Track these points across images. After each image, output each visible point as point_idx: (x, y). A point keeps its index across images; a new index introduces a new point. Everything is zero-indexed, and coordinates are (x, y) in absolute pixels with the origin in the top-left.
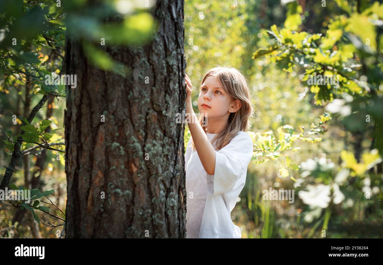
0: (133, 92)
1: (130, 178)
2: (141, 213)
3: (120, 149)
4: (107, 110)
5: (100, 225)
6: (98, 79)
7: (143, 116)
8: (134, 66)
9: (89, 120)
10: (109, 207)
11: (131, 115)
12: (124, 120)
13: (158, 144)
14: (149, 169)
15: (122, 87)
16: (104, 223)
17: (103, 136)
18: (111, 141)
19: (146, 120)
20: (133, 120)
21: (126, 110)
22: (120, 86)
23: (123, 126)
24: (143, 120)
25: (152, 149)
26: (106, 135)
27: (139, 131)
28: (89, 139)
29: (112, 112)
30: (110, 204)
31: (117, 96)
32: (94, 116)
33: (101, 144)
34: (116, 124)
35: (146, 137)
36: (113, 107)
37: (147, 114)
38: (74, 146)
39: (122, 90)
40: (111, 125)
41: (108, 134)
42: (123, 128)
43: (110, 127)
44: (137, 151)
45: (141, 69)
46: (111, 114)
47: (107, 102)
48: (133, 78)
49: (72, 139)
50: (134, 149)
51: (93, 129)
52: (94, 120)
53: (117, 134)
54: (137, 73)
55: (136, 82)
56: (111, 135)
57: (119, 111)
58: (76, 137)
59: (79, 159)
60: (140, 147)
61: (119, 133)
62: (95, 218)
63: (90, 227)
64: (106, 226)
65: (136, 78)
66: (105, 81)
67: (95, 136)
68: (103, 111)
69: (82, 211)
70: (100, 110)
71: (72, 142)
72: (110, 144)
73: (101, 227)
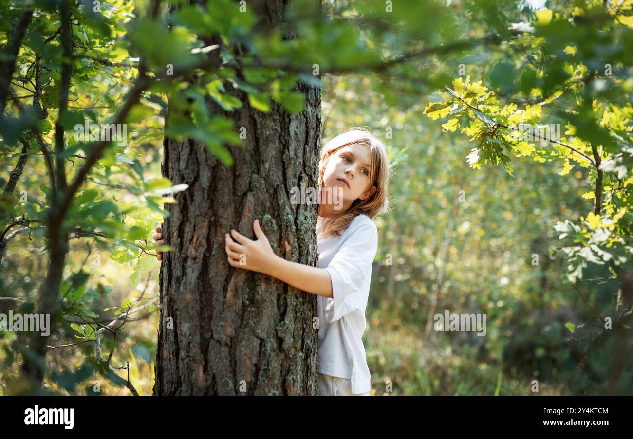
0: (289, 151)
2: (295, 303)
3: (272, 223)
4: (258, 174)
5: (242, 322)
7: (296, 181)
8: (291, 118)
9: (231, 186)
10: (258, 297)
11: (285, 179)
12: (278, 186)
14: (301, 247)
15: (277, 144)
16: (249, 318)
17: (252, 208)
18: (262, 213)
19: (299, 185)
20: (288, 186)
21: (280, 174)
22: (274, 143)
23: (276, 192)
25: (304, 221)
26: (255, 205)
28: (230, 211)
29: (264, 176)
30: (260, 293)
31: (270, 156)
32: (239, 180)
33: (248, 216)
34: (267, 191)
35: (298, 208)
36: (266, 169)
37: (300, 178)
38: (203, 220)
39: (277, 148)
40: (262, 193)
41: (258, 204)
42: (275, 196)
43: (261, 194)
44: (291, 225)
45: (297, 122)
46: (263, 179)
47: (257, 163)
48: (289, 134)
49: (197, 213)
50: (289, 222)
51: (236, 197)
52: (239, 187)
53: (268, 204)
54: (293, 127)
55: (292, 138)
56: (262, 206)
57: (273, 174)
58: (207, 209)
59: (211, 237)
60: (293, 220)
61: (270, 203)
62: (237, 314)
63: (230, 326)
64: (252, 322)
65: (292, 133)
66: (256, 136)
67: (239, 206)
68: (252, 175)
69: (216, 306)
70: (248, 172)
71: (198, 216)
72: (261, 216)
73: (244, 325)
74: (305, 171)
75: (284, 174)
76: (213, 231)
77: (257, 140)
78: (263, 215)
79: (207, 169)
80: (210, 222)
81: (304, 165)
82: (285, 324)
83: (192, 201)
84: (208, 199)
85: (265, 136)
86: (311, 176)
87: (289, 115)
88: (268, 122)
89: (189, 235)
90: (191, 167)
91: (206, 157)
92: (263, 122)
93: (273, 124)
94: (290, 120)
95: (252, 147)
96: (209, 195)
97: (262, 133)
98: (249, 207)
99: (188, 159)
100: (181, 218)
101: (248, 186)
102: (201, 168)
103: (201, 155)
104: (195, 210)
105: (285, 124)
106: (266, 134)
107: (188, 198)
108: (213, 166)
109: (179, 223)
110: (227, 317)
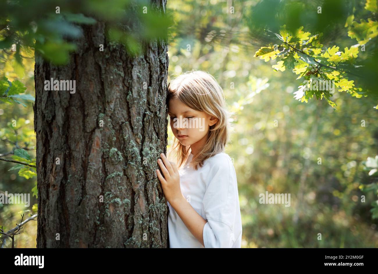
0: (132, 92)
1: (129, 186)
2: (141, 222)
3: (118, 155)
4: (104, 113)
5: (95, 239)
6: (93, 78)
7: (141, 118)
8: (133, 64)
9: (81, 124)
10: (107, 219)
11: (130, 117)
12: (123, 123)
13: (154, 145)
14: (146, 174)
15: (121, 87)
16: (100, 236)
17: (100, 143)
18: (108, 147)
19: (143, 121)
20: (132, 122)
21: (125, 112)
22: (118, 86)
23: (121, 128)
24: (141, 123)
25: (149, 152)
26: (102, 140)
27: (137, 134)
28: (81, 145)
29: (110, 115)
30: (109, 215)
31: (115, 97)
32: (88, 119)
33: (96, 150)
34: (113, 128)
35: (143, 141)
36: (111, 108)
37: (145, 115)
38: (60, 153)
39: (121, 90)
40: (108, 129)
41: (105, 139)
42: (121, 131)
43: (108, 130)
44: (136, 156)
45: (139, 67)
46: (109, 117)
47: (103, 103)
48: (132, 77)
49: (55, 146)
50: (133, 154)
51: (86, 134)
52: (88, 124)
53: (115, 139)
54: (136, 72)
55: (135, 81)
56: (108, 140)
57: (118, 113)
58: (62, 144)
59: (67, 168)
60: (138, 151)
61: (117, 138)
62: (90, 233)
63: (84, 243)
64: (103, 240)
65: (135, 77)
66: (101, 80)
67: (89, 141)
68: (99, 114)
69: (72, 225)
70: (95, 112)
71: (56, 149)
72: (108, 150)
73: (96, 242)
74: (150, 109)
75: (129, 113)
76: (68, 163)
77: (102, 84)
78: (110, 148)
79: (61, 109)
80: (65, 154)
81: (149, 103)
82: (132, 240)
83: (51, 136)
84: (63, 135)
85: (109, 80)
86: (156, 113)
87: (131, 62)
88: (112, 67)
89: (50, 165)
90: (50, 108)
91: (60, 100)
92: (107, 68)
93: (116, 69)
94: (132, 66)
95: (99, 90)
96: (63, 131)
97: (107, 77)
98: (97, 142)
99: (47, 101)
100: (44, 151)
101: (95, 124)
102: (57, 108)
103: (56, 97)
104: (54, 144)
105: (128, 69)
106: (110, 78)
107: (49, 133)
108: (65, 107)
109: (43, 155)
110: (81, 235)
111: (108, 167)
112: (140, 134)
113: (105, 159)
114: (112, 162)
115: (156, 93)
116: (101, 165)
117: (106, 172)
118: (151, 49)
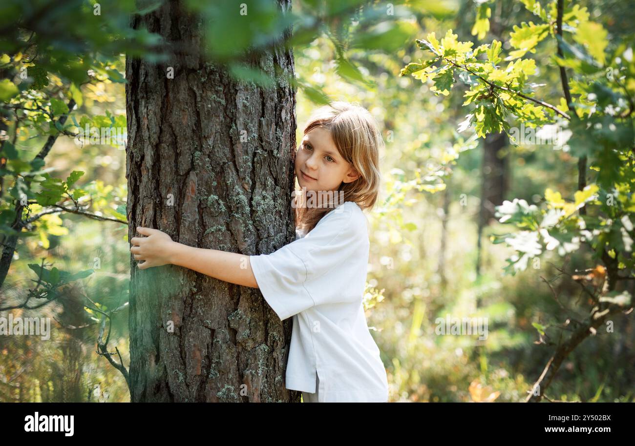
0: (236, 125)
1: (233, 244)
3: (219, 204)
4: (201, 151)
5: (191, 311)
6: (186, 107)
7: (250, 157)
8: (237, 88)
9: (173, 164)
10: (205, 285)
11: (234, 156)
12: (224, 163)
13: (269, 195)
14: (258, 230)
15: (222, 118)
16: (198, 307)
17: (195, 188)
18: (206, 193)
19: (253, 162)
20: (237, 163)
21: (227, 150)
22: (218, 116)
23: (223, 170)
24: (250, 164)
25: (262, 202)
26: (199, 185)
27: (244, 179)
28: (174, 191)
29: (207, 153)
31: (214, 131)
32: (181, 159)
33: (191, 197)
34: (213, 170)
35: (253, 188)
36: (209, 145)
37: (255, 154)
38: (149, 202)
39: (222, 122)
40: (207, 172)
41: (202, 184)
42: (223, 175)
43: (205, 173)
44: (243, 207)
45: (246, 93)
46: (207, 157)
47: (200, 139)
48: (236, 105)
49: (145, 194)
50: (239, 203)
51: (179, 177)
52: (181, 165)
53: (215, 184)
54: (241, 99)
55: (240, 110)
56: (206, 185)
57: (218, 150)
58: (152, 190)
59: (158, 220)
60: (246, 201)
61: (218, 183)
62: (185, 302)
63: (177, 315)
64: (201, 311)
65: (240, 106)
66: (197, 109)
67: (183, 186)
68: (195, 152)
69: (164, 293)
70: (190, 150)
71: (145, 197)
72: (206, 197)
73: (193, 314)
74: (262, 147)
75: (232, 151)
76: (158, 214)
77: (198, 114)
78: (208, 196)
79: (150, 147)
80: (155, 204)
81: (260, 139)
82: (237, 314)
83: (140, 181)
84: (153, 179)
85: (206, 109)
86: (272, 152)
87: (234, 85)
88: (209, 93)
89: (140, 217)
90: (139, 146)
91: (149, 135)
92: (204, 95)
93: (215, 96)
94: (236, 91)
95: (194, 122)
96: (152, 174)
97: (203, 106)
98: (192, 188)
99: (136, 137)
100: (133, 200)
101: (190, 165)
102: (146, 145)
103: (145, 132)
104: (143, 191)
105: (231, 96)
106: (207, 107)
107: (138, 178)
108: (154, 144)
109: (132, 205)
110: (174, 305)
111: (207, 219)
112: (248, 178)
113: (202, 209)
114: (211, 213)
115: (271, 125)
116: (197, 217)
117: (203, 225)
118: (263, 69)
